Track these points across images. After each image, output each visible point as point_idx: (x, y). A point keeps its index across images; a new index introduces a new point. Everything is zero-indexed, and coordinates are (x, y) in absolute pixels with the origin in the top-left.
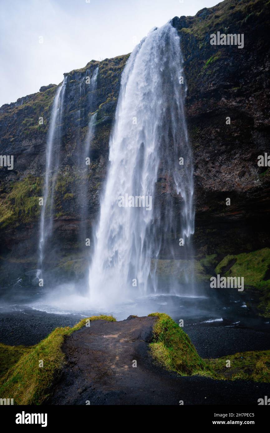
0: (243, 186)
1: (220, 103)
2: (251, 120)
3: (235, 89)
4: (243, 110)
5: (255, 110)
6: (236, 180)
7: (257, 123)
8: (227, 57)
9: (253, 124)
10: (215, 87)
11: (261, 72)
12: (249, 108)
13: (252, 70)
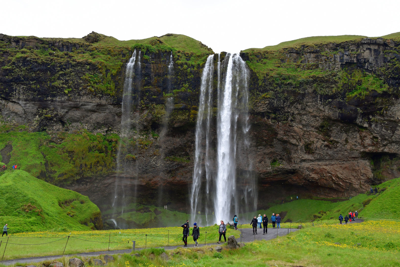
0: (260, 169)
1: (263, 120)
2: (276, 134)
3: (273, 116)
4: (274, 127)
5: (280, 129)
6: (257, 165)
7: (279, 136)
8: (274, 97)
9: (277, 136)
10: (263, 111)
11: (289, 112)
12: (278, 127)
13: (285, 109)
